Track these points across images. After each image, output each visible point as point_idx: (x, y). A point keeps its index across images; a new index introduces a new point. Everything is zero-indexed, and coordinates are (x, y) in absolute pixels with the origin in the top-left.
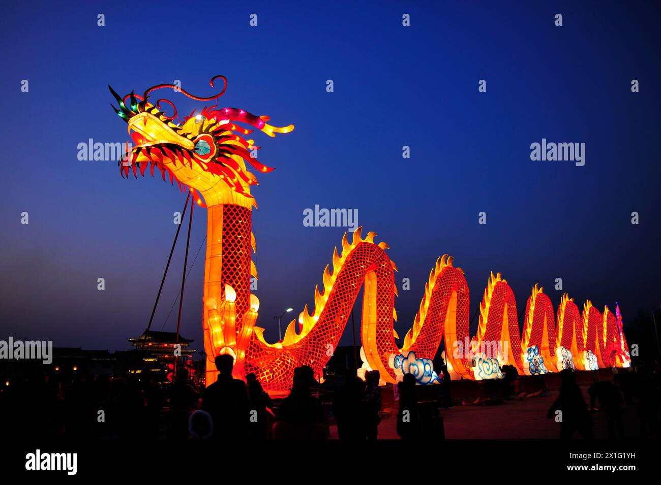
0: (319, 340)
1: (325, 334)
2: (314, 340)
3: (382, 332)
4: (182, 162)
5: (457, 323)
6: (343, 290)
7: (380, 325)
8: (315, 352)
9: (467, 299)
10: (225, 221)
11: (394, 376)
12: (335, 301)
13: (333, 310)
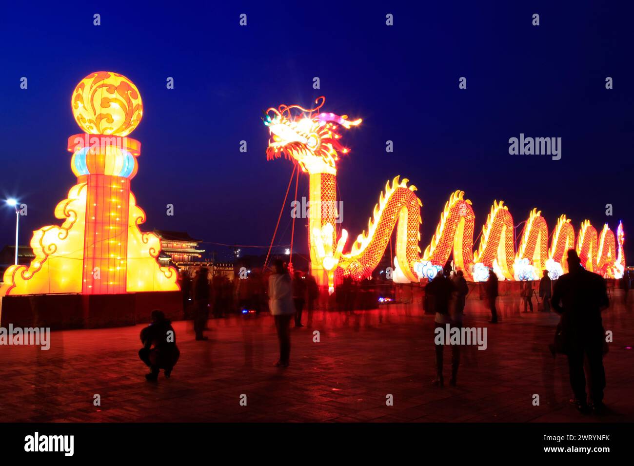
0: (372, 253)
1: (375, 249)
2: (369, 253)
3: (410, 248)
4: (302, 151)
5: (463, 241)
6: (387, 221)
7: (409, 243)
8: (370, 260)
9: (472, 224)
10: (322, 184)
11: (416, 276)
12: (381, 228)
13: (380, 234)
